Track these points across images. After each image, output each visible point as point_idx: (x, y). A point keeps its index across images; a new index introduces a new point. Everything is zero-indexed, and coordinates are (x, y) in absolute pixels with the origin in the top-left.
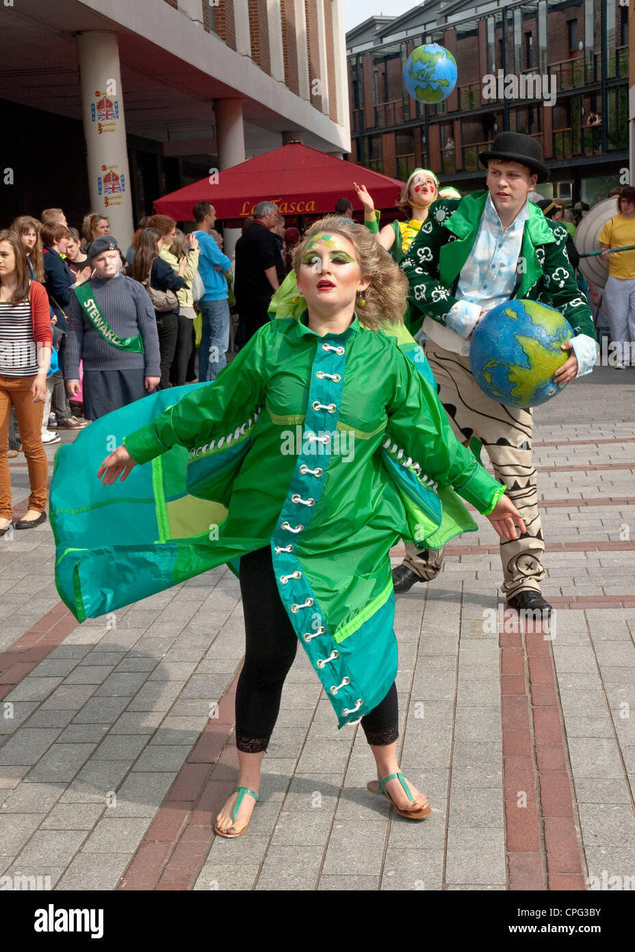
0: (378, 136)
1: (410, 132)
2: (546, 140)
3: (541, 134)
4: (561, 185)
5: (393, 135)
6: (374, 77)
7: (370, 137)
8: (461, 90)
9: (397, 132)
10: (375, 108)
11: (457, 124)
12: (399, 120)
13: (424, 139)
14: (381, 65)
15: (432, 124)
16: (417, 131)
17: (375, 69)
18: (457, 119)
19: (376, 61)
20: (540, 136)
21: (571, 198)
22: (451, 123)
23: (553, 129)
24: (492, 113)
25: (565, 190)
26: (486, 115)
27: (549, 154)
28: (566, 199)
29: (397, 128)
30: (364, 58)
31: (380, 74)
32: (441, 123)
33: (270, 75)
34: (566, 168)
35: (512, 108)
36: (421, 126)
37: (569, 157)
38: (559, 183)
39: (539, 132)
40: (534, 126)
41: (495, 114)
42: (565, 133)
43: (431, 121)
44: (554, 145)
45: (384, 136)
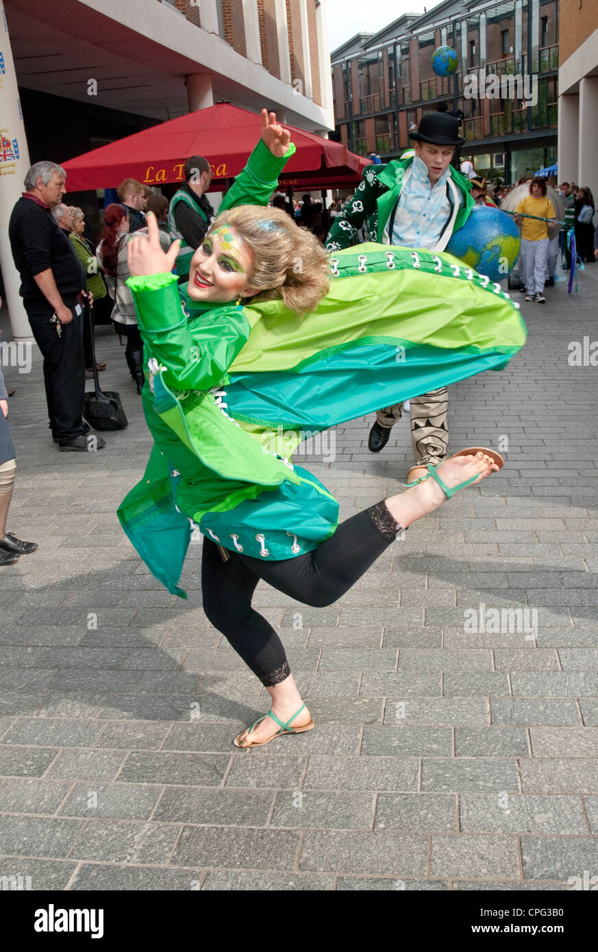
0: (362, 121)
1: (385, 118)
2: (486, 121)
3: (482, 117)
4: (496, 156)
5: (373, 119)
6: (360, 77)
7: (358, 122)
8: (422, 85)
9: (377, 118)
10: (360, 100)
11: (419, 111)
12: (377, 109)
13: (396, 123)
14: (365, 69)
15: (402, 111)
16: (391, 117)
17: (360, 72)
18: (419, 107)
19: (361, 66)
20: (480, 119)
21: (503, 166)
22: (415, 110)
23: (491, 113)
24: (445, 102)
25: (499, 160)
26: (440, 103)
27: (487, 132)
28: (499, 167)
29: (377, 114)
30: (353, 63)
31: (365, 76)
32: (407, 111)
33: (246, 57)
34: (500, 143)
35: (460, 98)
36: (393, 113)
37: (503, 134)
38: (495, 155)
39: (480, 115)
40: (476, 112)
41: (448, 103)
42: (500, 117)
43: (401, 109)
44: (491, 126)
45: (367, 121)
